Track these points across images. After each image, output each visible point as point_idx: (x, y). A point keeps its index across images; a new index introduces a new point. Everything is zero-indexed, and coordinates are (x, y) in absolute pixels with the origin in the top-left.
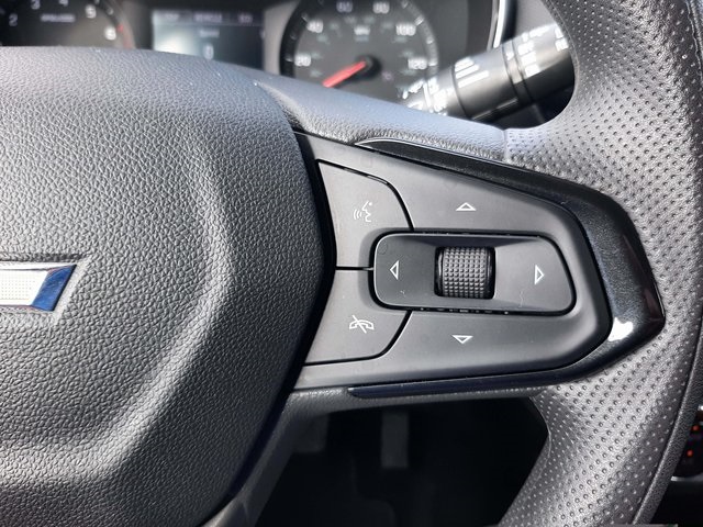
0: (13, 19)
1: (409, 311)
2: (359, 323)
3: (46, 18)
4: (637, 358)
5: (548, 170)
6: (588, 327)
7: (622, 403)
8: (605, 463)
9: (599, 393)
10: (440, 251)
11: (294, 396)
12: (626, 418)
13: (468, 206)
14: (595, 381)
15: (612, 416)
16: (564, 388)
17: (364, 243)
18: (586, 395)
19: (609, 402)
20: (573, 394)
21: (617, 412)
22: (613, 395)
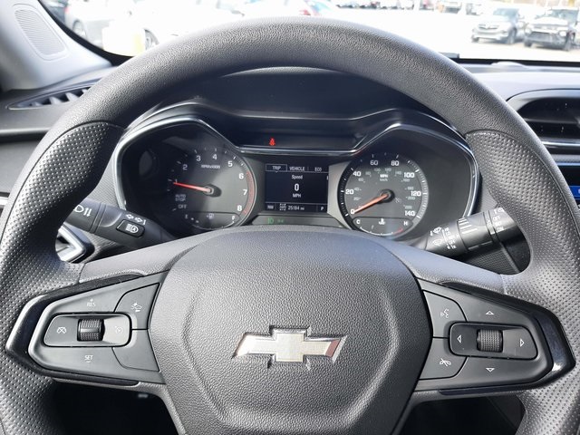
0: (185, 167)
1: (466, 357)
2: (444, 362)
3: (203, 166)
4: (564, 379)
5: (523, 298)
6: (543, 365)
7: (559, 398)
8: (554, 424)
9: (549, 394)
10: (478, 331)
11: (415, 393)
12: (562, 405)
13: (491, 313)
14: (547, 388)
15: (556, 403)
16: (534, 391)
17: (445, 327)
18: (543, 394)
19: (554, 397)
20: (538, 394)
21: (557, 401)
22: (555, 394)
